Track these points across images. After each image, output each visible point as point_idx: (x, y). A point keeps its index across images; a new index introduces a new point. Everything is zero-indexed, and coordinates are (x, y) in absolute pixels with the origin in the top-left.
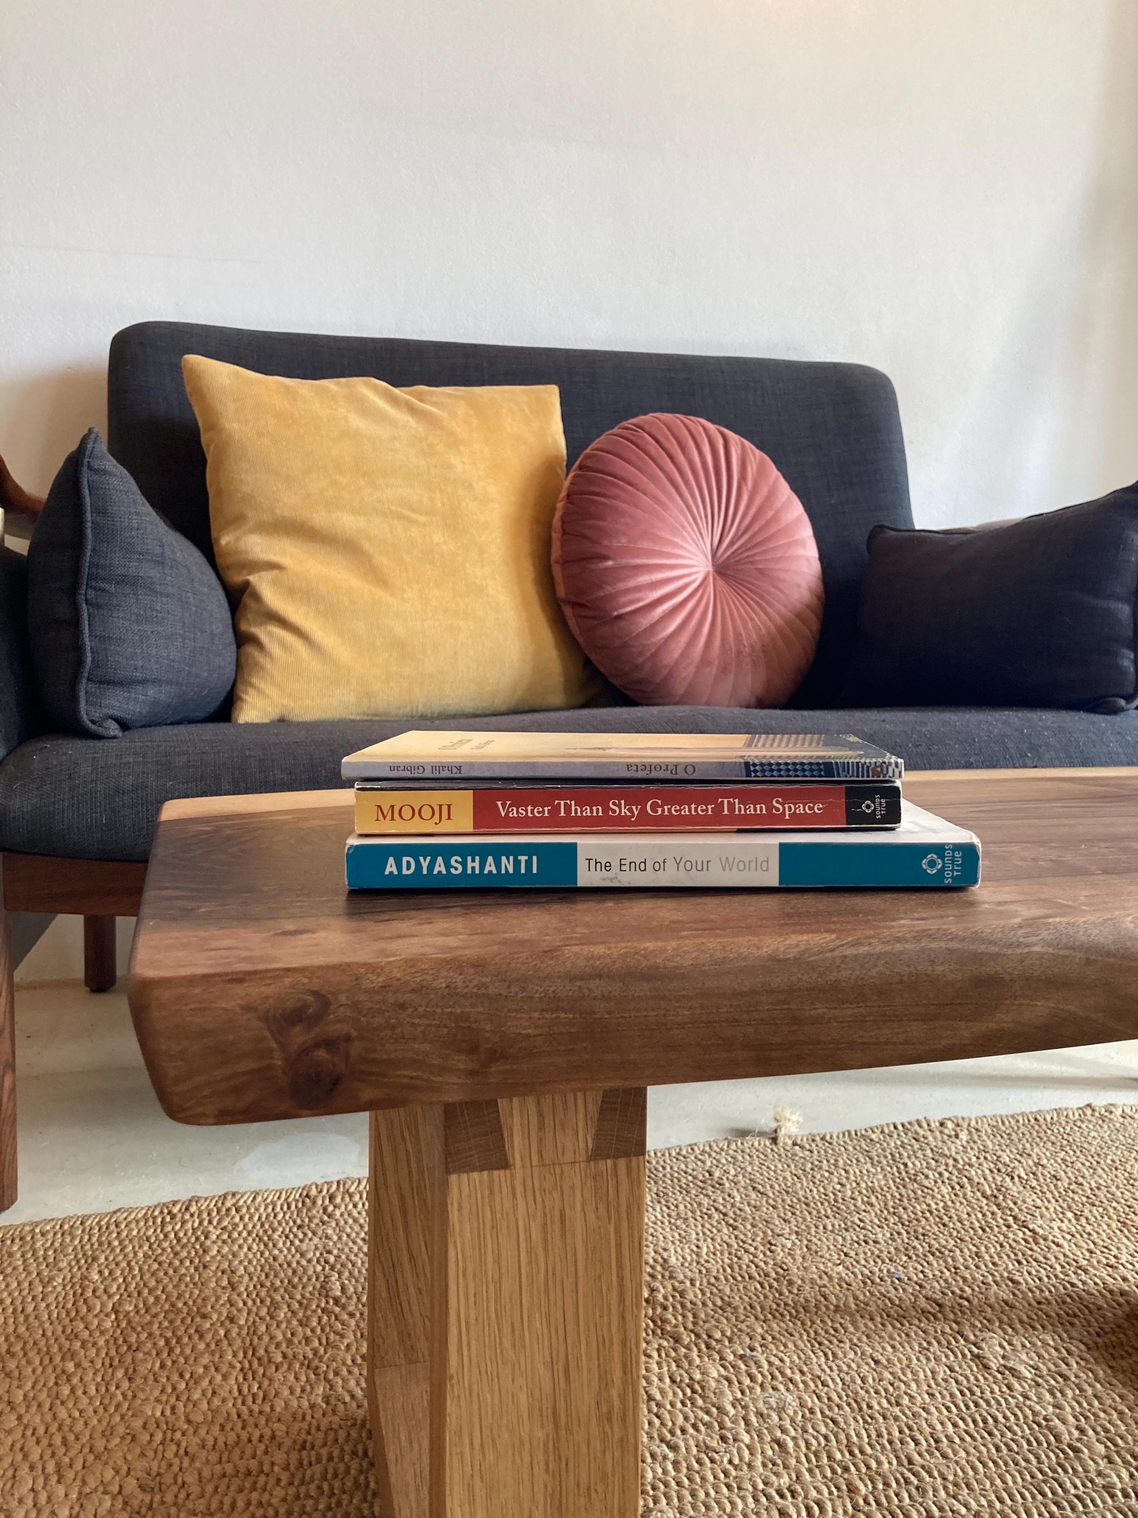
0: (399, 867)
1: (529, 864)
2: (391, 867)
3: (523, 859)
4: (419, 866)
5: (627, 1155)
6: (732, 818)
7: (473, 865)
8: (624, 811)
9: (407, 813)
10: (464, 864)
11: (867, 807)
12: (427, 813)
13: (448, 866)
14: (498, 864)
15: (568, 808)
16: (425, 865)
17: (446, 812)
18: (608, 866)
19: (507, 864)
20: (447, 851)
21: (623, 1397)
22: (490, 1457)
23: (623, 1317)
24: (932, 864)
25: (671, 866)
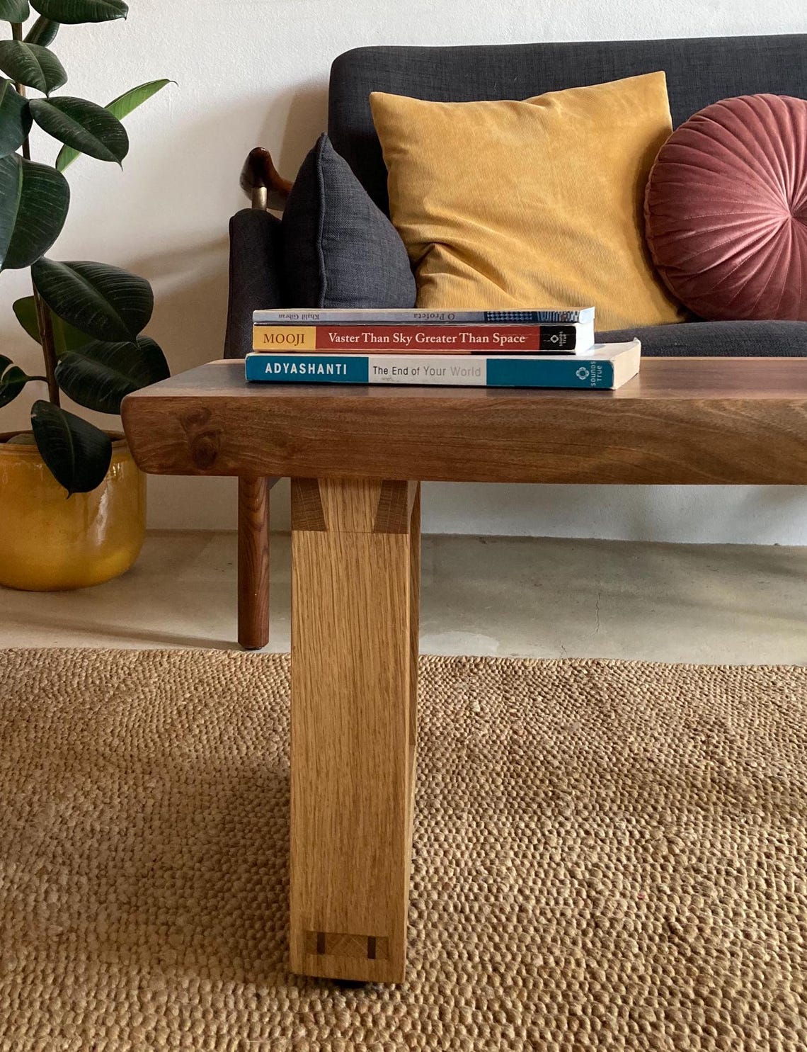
0: (273, 370)
1: (342, 368)
2: (268, 369)
3: (339, 366)
4: (283, 368)
5: (396, 532)
6: (468, 345)
7: (312, 368)
8: (402, 340)
9: (280, 339)
10: (307, 368)
11: (554, 339)
12: (290, 338)
13: (298, 369)
14: (325, 369)
15: (369, 337)
16: (286, 368)
17: (300, 338)
18: (386, 371)
19: (330, 369)
20: (298, 361)
21: (395, 679)
22: (316, 698)
23: (394, 631)
24: (583, 373)
25: (422, 372)
